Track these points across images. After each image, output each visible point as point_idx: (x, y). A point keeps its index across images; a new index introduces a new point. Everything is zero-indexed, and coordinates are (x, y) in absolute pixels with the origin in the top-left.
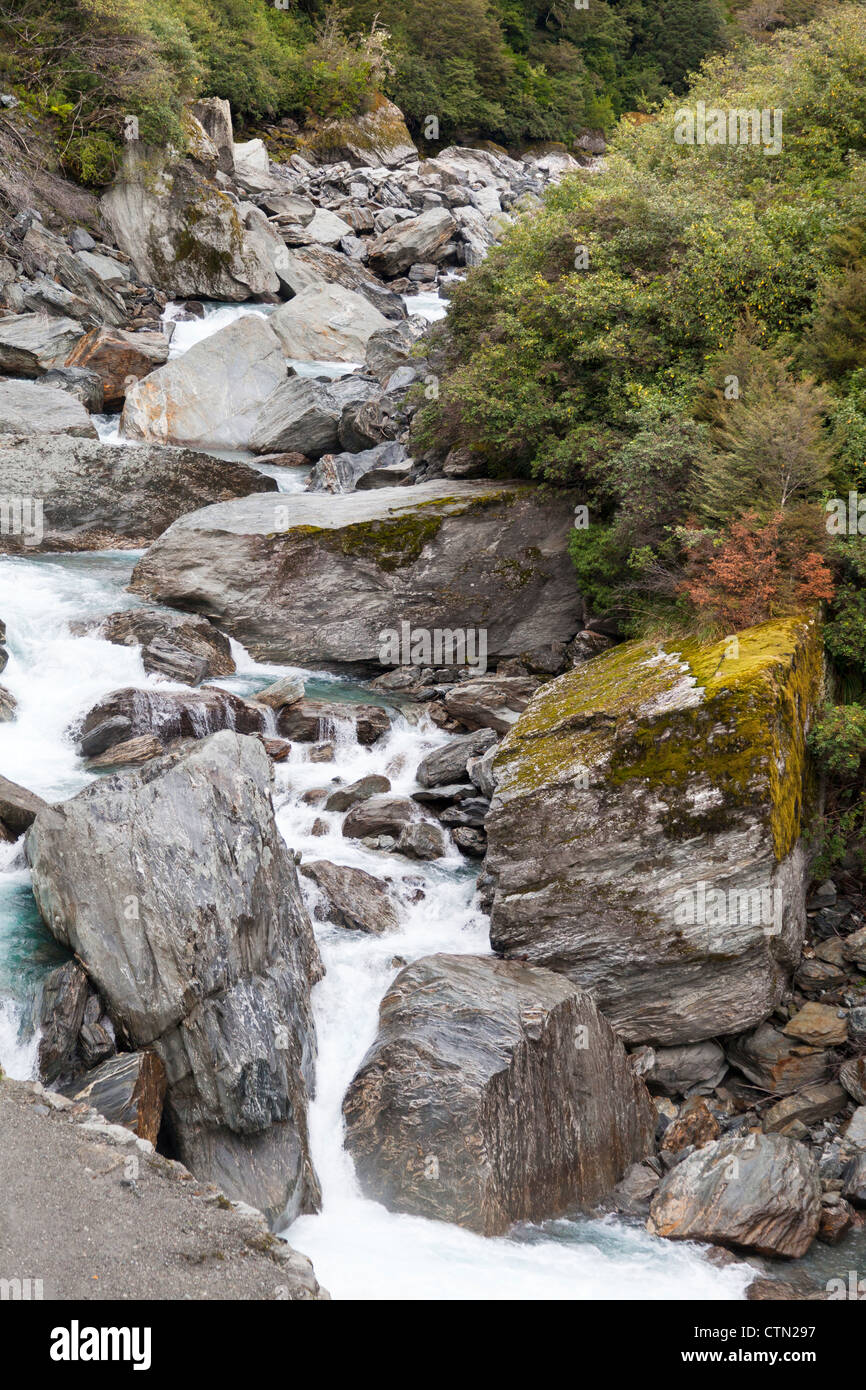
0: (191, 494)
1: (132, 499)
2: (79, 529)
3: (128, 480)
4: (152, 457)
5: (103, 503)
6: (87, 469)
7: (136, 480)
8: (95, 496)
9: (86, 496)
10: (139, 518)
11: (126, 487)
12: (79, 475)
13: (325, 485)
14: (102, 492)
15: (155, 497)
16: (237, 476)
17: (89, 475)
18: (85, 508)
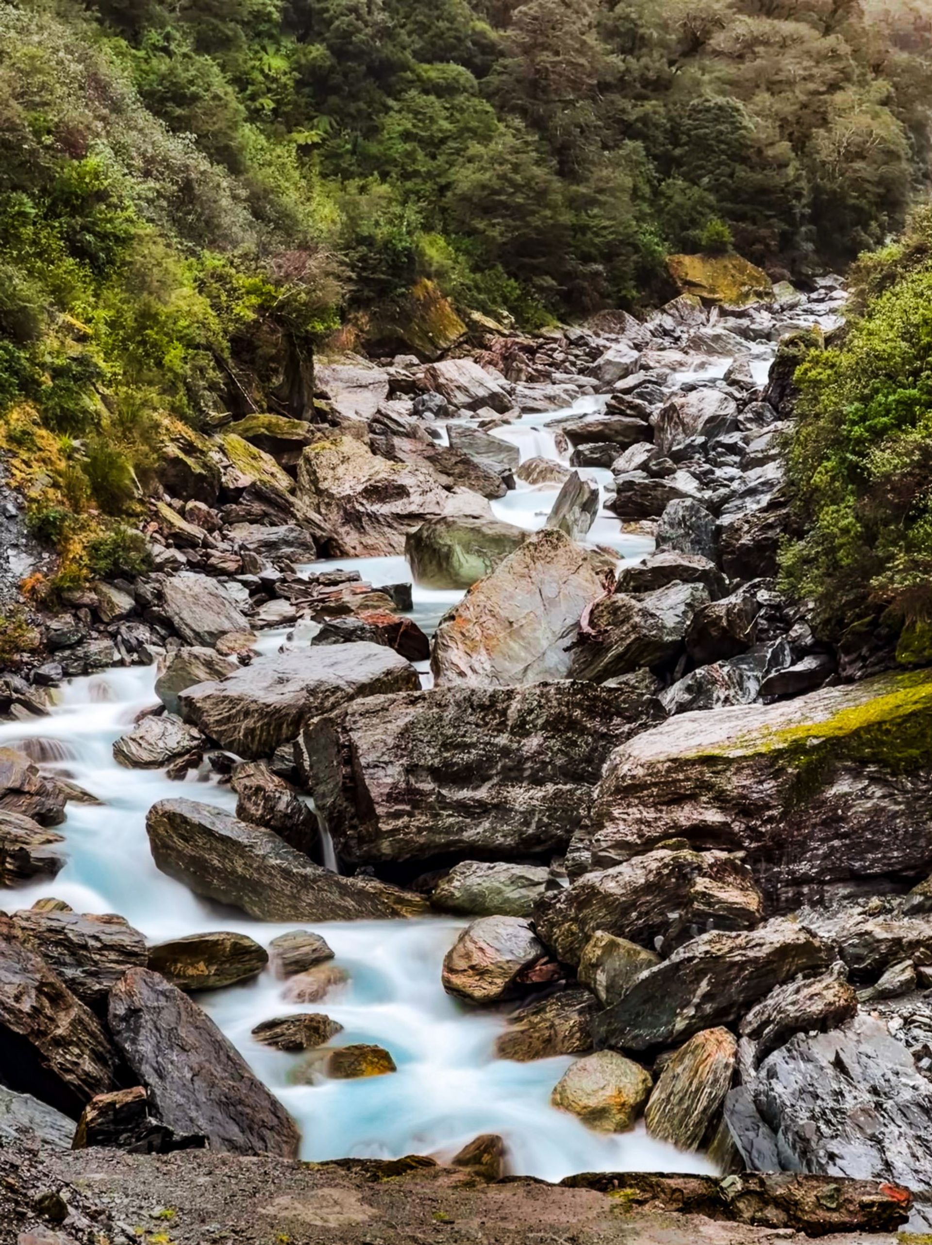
0: (585, 727)
1: (533, 743)
2: (488, 785)
3: (524, 722)
4: (542, 695)
5: (505, 751)
6: (483, 719)
7: (532, 721)
8: (496, 745)
9: (488, 748)
10: (543, 762)
11: (521, 729)
12: (477, 725)
13: (722, 697)
14: (503, 740)
15: (553, 737)
16: (624, 702)
17: (486, 724)
18: (491, 761)
